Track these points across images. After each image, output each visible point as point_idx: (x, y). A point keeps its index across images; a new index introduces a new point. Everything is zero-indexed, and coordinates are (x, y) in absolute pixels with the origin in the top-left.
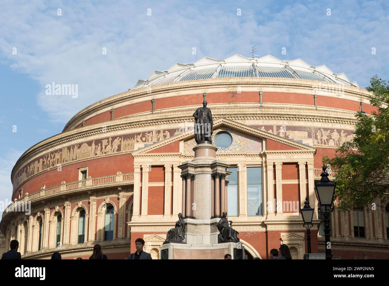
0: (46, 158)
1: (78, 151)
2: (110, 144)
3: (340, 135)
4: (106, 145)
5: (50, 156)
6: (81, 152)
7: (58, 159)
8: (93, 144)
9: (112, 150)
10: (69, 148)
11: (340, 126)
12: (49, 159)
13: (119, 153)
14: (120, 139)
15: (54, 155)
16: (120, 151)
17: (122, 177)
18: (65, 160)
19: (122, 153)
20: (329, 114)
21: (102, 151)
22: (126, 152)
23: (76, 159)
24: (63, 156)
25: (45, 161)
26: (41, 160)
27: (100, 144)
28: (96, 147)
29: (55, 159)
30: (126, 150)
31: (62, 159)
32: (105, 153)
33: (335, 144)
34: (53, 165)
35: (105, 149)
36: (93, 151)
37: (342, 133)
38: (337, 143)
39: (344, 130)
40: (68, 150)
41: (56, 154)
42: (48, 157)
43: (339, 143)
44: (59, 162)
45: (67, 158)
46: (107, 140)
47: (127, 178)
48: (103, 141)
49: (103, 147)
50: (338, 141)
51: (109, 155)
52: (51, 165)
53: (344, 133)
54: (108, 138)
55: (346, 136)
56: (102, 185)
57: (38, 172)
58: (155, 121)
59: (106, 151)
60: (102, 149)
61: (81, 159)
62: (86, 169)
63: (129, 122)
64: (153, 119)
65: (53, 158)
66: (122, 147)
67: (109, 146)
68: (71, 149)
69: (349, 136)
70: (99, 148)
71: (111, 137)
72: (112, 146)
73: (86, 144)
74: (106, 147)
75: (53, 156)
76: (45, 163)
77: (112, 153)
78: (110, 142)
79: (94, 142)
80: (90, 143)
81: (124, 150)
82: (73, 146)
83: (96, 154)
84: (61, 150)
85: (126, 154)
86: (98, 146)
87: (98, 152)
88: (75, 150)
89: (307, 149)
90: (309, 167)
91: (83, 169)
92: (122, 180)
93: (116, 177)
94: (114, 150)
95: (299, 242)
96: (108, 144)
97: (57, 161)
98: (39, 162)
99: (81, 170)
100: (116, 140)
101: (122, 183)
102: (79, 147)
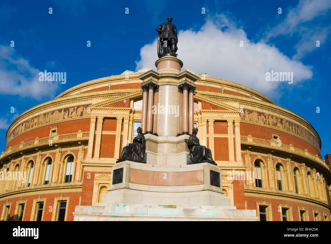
0: (27, 122)
1: (51, 116)
2: (75, 111)
3: (245, 113)
4: (72, 112)
5: (30, 121)
6: (53, 117)
7: (36, 122)
8: (63, 112)
9: (77, 115)
10: (45, 115)
11: (245, 107)
12: (30, 122)
13: (82, 117)
14: (83, 108)
15: (34, 120)
16: (82, 116)
17: (82, 134)
18: (41, 123)
19: (84, 117)
20: (237, 98)
21: (69, 116)
22: (86, 117)
23: (49, 122)
24: (40, 120)
25: (27, 124)
26: (24, 124)
27: (67, 111)
28: (64, 113)
29: (34, 122)
30: (87, 115)
31: (39, 123)
32: (71, 117)
33: (241, 119)
34: (32, 127)
35: (71, 115)
36: (62, 116)
37: (246, 112)
38: (242, 118)
39: (247, 109)
40: (44, 116)
41: (35, 119)
42: (29, 122)
43: (244, 118)
44: (36, 125)
45: (43, 121)
46: (73, 108)
47: (86, 135)
48: (70, 109)
49: (70, 113)
50: (243, 116)
51: (73, 119)
52: (31, 127)
53: (247, 111)
54: (74, 107)
55: (249, 114)
56: (66, 140)
57: (21, 132)
58: (110, 95)
59: (71, 116)
60: (69, 114)
61: (53, 122)
62: (56, 129)
63: (91, 95)
64: (109, 93)
65: (33, 122)
66: (84, 113)
67: (74, 113)
68: (46, 115)
69: (251, 114)
70: (67, 114)
71: (77, 106)
72: (76, 112)
73: (58, 111)
74: (72, 113)
75: (32, 121)
76: (27, 126)
77: (76, 117)
78: (75, 110)
79: (63, 110)
80: (60, 111)
81: (85, 115)
82: (47, 113)
83: (64, 118)
84: (39, 116)
85: (86, 118)
86: (66, 112)
87: (66, 117)
88: (49, 115)
89: (235, 110)
90: (236, 124)
91: (53, 129)
92: (81, 136)
93: (77, 134)
94: (78, 115)
95: (228, 185)
96: (73, 111)
97: (35, 124)
98: (22, 125)
99: (52, 130)
100: (80, 108)
101: (81, 138)
102: (52, 114)
